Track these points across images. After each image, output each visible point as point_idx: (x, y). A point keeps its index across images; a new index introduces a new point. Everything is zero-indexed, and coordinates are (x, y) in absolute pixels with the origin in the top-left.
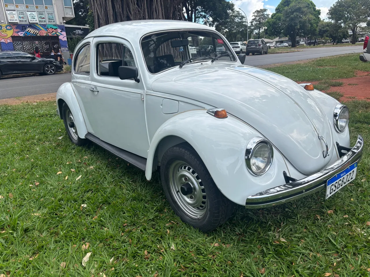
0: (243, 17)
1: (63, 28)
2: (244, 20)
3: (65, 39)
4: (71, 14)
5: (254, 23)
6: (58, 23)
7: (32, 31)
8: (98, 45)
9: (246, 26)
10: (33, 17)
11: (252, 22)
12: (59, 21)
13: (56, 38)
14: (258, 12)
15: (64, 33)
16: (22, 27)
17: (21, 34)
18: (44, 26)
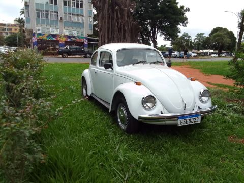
0: (190, 37)
1: (86, 39)
2: (190, 38)
3: (87, 44)
4: (91, 32)
5: (196, 41)
6: (85, 36)
7: (73, 39)
8: (101, 53)
9: (191, 42)
10: (75, 33)
11: (195, 40)
12: (85, 35)
13: (83, 43)
14: (199, 34)
15: (87, 41)
16: (69, 37)
17: (69, 40)
18: (78, 37)
